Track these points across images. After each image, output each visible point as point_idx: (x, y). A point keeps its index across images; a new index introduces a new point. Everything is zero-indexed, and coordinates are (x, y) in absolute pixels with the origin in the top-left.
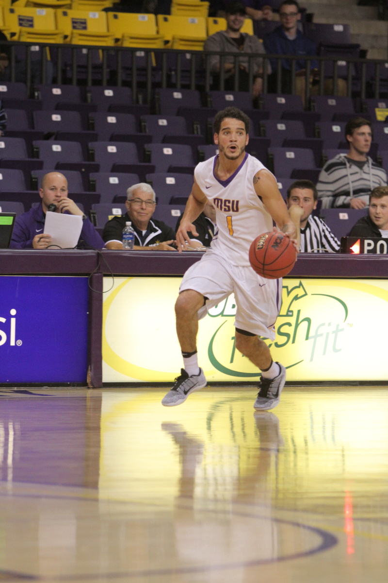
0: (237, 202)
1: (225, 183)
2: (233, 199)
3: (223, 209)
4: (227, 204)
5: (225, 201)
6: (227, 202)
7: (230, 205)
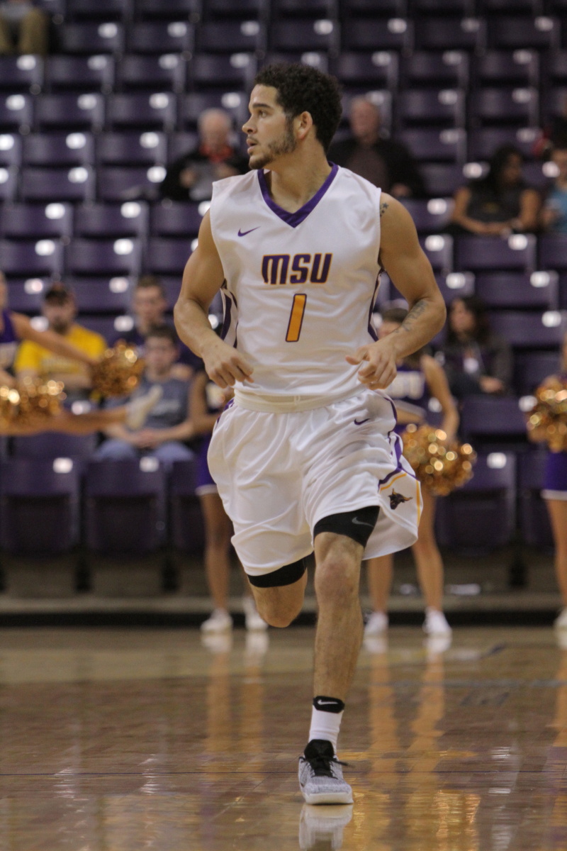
0: (328, 257)
1: (294, 219)
2: (318, 252)
3: (288, 280)
4: (302, 264)
5: (297, 258)
6: (302, 260)
7: (310, 266)
